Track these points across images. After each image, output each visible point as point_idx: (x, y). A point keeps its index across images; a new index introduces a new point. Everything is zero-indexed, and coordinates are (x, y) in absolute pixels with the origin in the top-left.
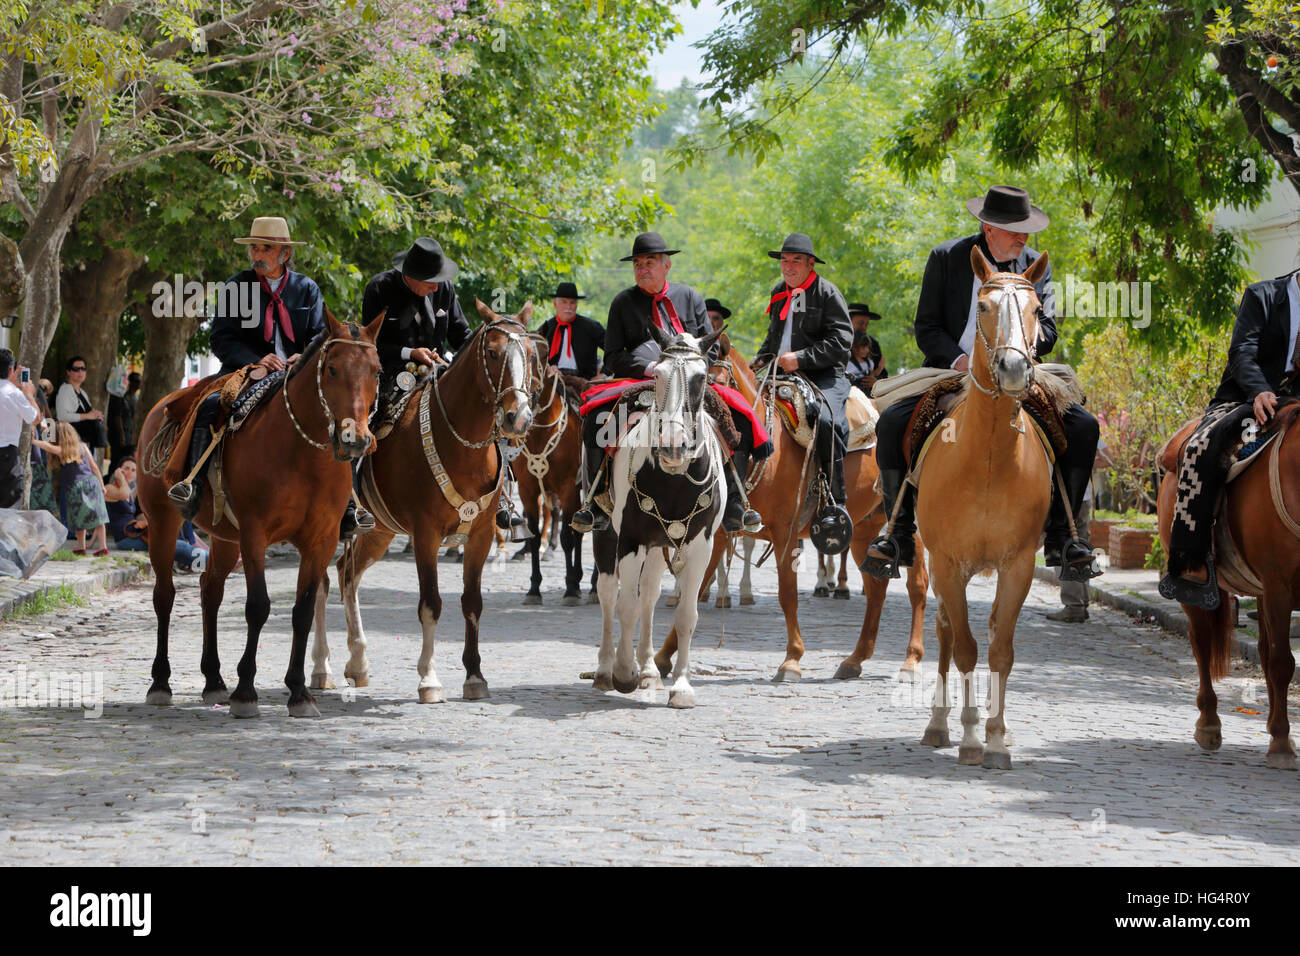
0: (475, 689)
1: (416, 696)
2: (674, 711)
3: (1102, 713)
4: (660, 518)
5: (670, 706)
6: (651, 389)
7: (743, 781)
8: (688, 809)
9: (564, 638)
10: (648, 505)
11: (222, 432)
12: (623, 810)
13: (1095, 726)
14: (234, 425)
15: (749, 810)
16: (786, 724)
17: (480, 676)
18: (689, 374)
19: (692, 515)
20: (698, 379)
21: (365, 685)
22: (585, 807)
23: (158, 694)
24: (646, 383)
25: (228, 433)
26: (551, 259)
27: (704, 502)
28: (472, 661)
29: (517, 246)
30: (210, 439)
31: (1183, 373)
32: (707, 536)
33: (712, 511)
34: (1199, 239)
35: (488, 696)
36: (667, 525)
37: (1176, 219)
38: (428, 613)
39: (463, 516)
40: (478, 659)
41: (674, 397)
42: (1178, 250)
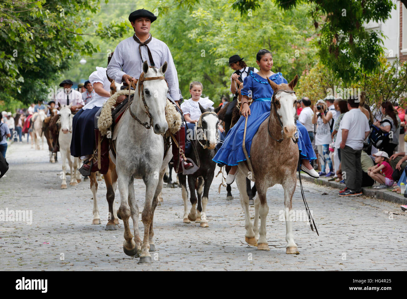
37: (353, 28)
42: (354, 40)
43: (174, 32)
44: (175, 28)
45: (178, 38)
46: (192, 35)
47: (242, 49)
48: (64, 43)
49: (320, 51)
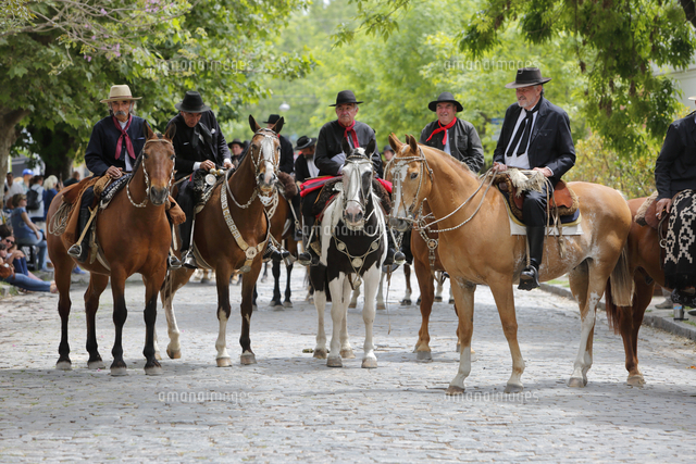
0: (247, 358)
1: (215, 362)
2: (366, 370)
3: (613, 369)
4: (348, 254)
5: (363, 367)
6: (340, 181)
7: (423, 406)
8: (399, 421)
9: (281, 330)
10: (342, 247)
11: (96, 210)
12: (363, 422)
13: (611, 376)
14: (103, 206)
15: (431, 421)
16: (434, 376)
17: (250, 351)
18: (362, 172)
19: (368, 253)
20: (367, 174)
21: (179, 357)
22: (340, 420)
23: (64, 364)
24: (338, 178)
25: (100, 210)
26: (247, 95)
27: (375, 246)
28: (245, 342)
29: (225, 88)
30: (90, 214)
31: (643, 165)
32: (378, 266)
33: (380, 251)
34: (651, 84)
35: (256, 362)
36: (352, 259)
37: (636, 71)
38: (223, 313)
39: (248, 256)
40: (249, 342)
41: (354, 186)
42: (637, 90)
43: (403, 65)
44: (405, 60)
45: (408, 75)
46: (425, 72)
47: (498, 96)
48: (217, 84)
49: (587, 106)
